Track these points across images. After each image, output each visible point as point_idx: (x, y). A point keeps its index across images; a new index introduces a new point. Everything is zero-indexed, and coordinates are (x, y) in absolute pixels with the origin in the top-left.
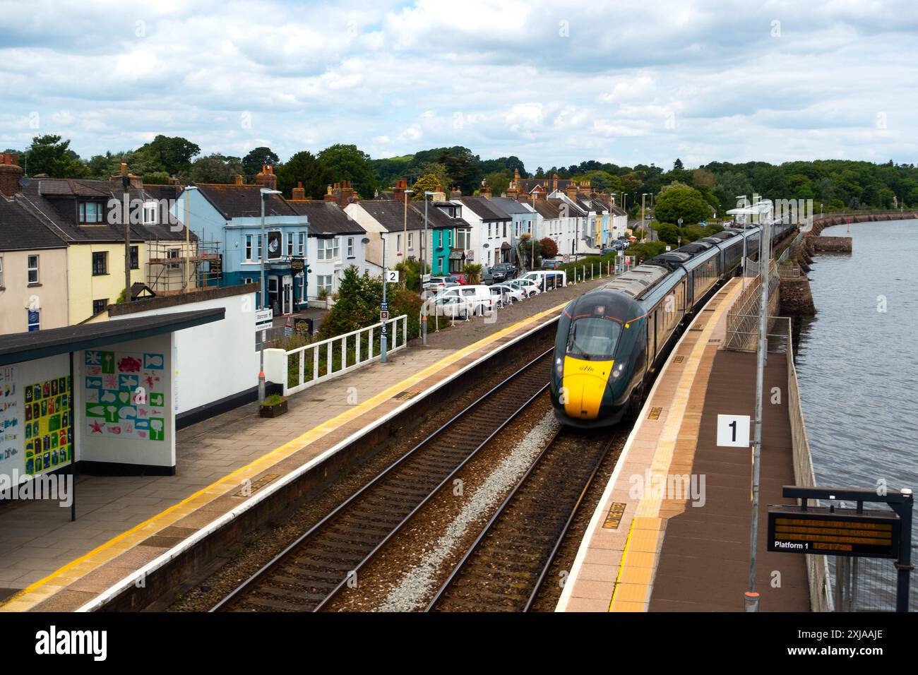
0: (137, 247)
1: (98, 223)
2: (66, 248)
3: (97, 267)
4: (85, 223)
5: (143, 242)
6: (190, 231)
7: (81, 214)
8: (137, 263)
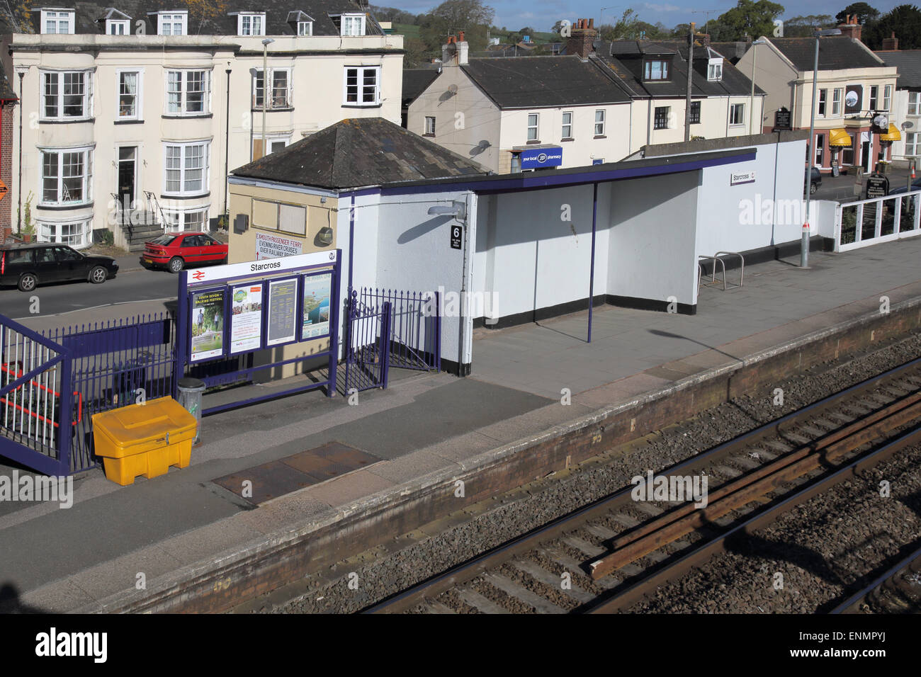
0: (700, 102)
1: (662, 80)
2: (630, 103)
3: (659, 121)
4: (650, 80)
5: (706, 97)
6: (755, 85)
7: (647, 72)
8: (699, 118)
